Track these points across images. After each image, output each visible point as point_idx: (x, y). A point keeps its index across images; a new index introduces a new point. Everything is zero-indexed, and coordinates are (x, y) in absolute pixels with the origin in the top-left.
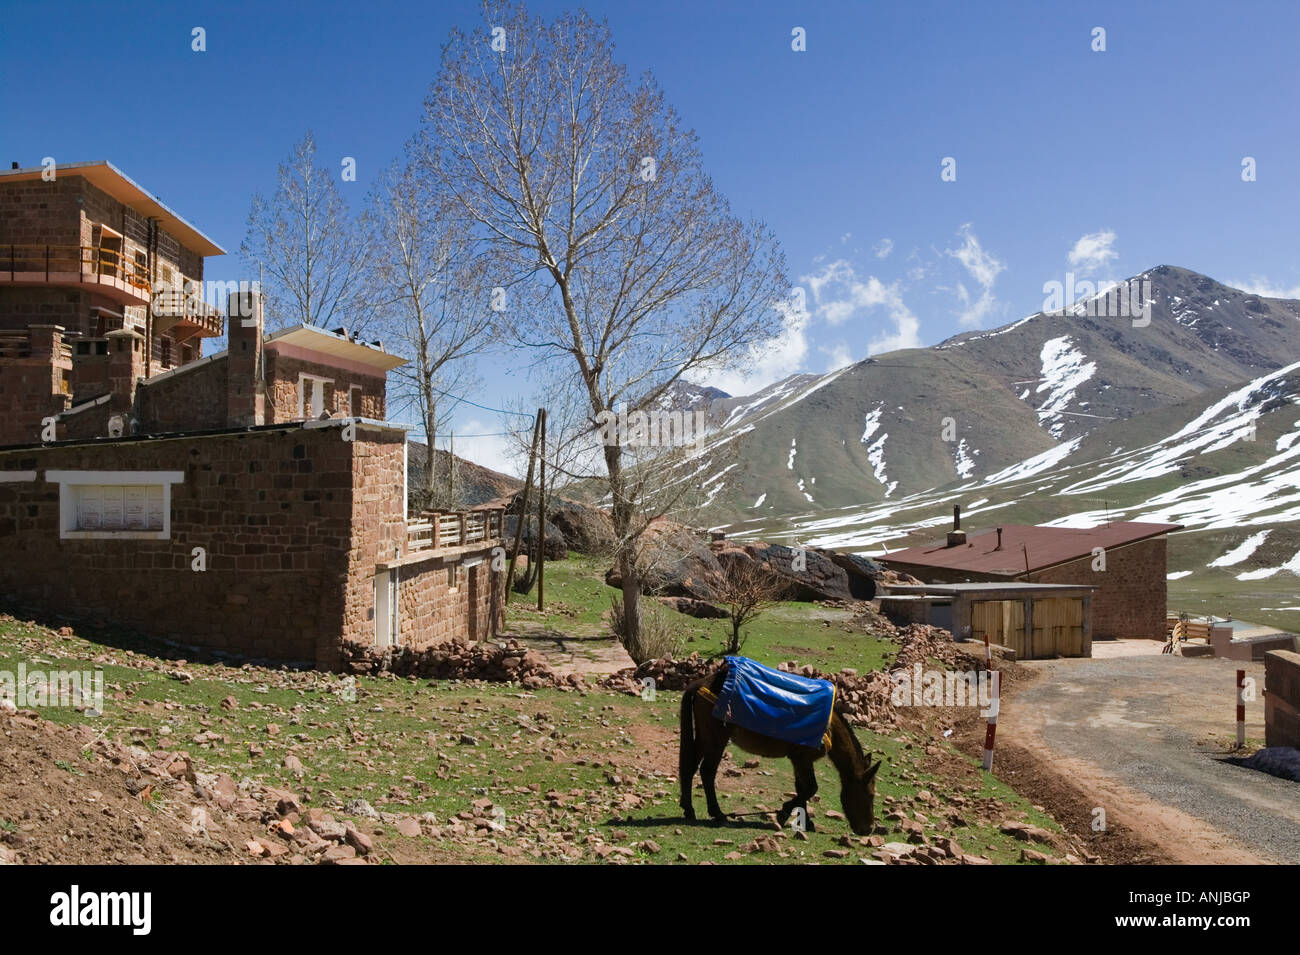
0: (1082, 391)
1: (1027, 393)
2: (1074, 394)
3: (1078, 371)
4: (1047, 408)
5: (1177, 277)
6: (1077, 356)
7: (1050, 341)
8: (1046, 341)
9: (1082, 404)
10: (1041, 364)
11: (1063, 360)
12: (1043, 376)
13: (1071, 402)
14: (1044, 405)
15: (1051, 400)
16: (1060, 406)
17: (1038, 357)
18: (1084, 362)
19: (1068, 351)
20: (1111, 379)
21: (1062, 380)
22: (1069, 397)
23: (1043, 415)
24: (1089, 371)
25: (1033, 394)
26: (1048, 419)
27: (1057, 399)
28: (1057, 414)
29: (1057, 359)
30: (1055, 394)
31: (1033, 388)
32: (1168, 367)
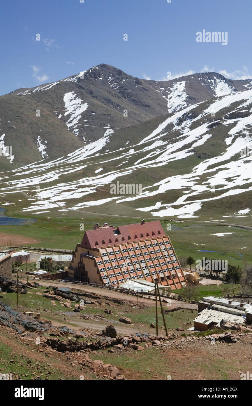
0: (83, 115)
1: (60, 116)
2: (81, 116)
3: (80, 107)
4: (70, 122)
5: (109, 69)
6: (79, 101)
7: (66, 94)
8: (65, 94)
9: (85, 121)
10: (64, 103)
11: (73, 102)
12: (66, 108)
13: (80, 120)
14: (69, 121)
15: (71, 119)
16: (75, 122)
17: (63, 100)
18: (83, 103)
19: (75, 98)
20: (95, 110)
21: (74, 110)
22: (79, 118)
23: (69, 126)
24: (85, 107)
25: (63, 116)
26: (71, 127)
27: (74, 118)
28: (75, 125)
29: (71, 101)
30: (73, 116)
31: (63, 113)
32: (112, 106)
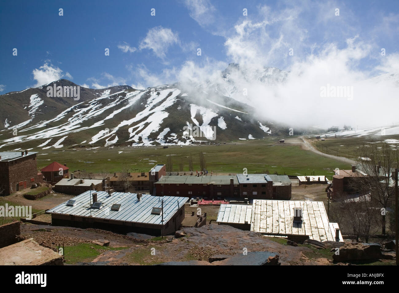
0: (40, 107)
1: (26, 107)
2: (38, 108)
3: (39, 102)
4: (31, 111)
5: (66, 82)
6: (39, 99)
7: (33, 95)
8: (32, 95)
9: (40, 110)
11: (36, 100)
12: (30, 103)
13: (37, 110)
14: (30, 110)
15: (32, 109)
16: (34, 111)
17: (29, 99)
18: (41, 100)
19: (37, 98)
20: (47, 105)
21: (35, 104)
22: (37, 108)
23: (30, 113)
24: (42, 102)
25: (27, 108)
26: (31, 114)
27: (34, 109)
28: (33, 112)
29: (34, 99)
30: (33, 108)
31: (27, 106)
32: (62, 102)
